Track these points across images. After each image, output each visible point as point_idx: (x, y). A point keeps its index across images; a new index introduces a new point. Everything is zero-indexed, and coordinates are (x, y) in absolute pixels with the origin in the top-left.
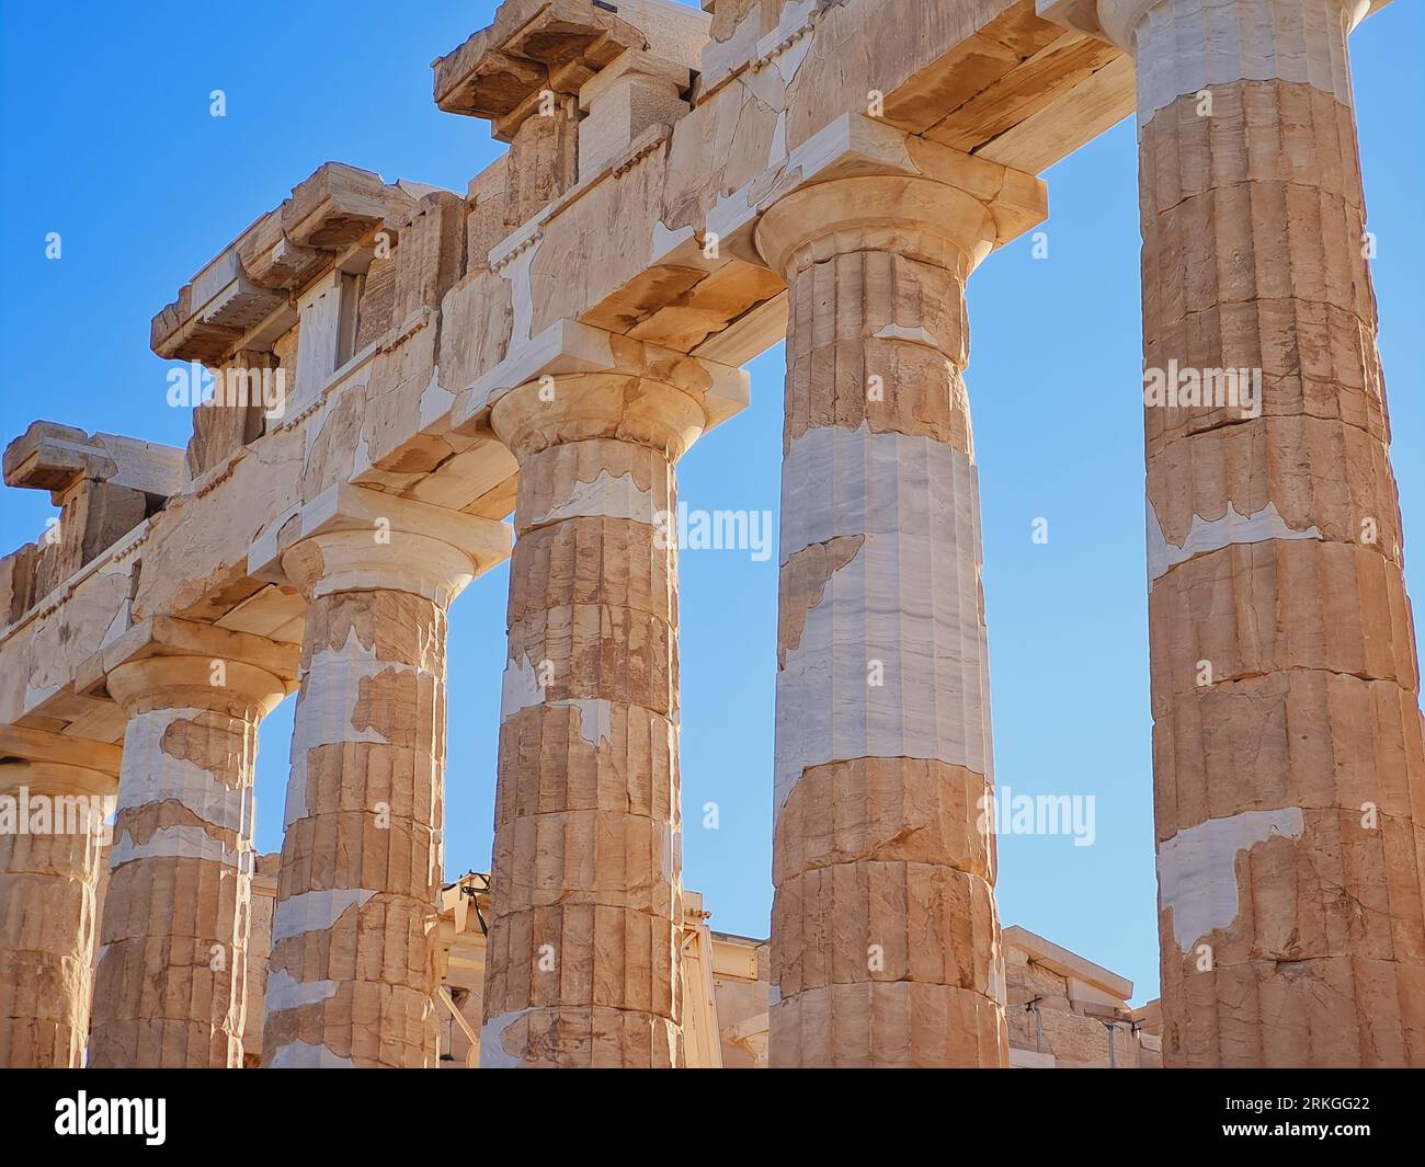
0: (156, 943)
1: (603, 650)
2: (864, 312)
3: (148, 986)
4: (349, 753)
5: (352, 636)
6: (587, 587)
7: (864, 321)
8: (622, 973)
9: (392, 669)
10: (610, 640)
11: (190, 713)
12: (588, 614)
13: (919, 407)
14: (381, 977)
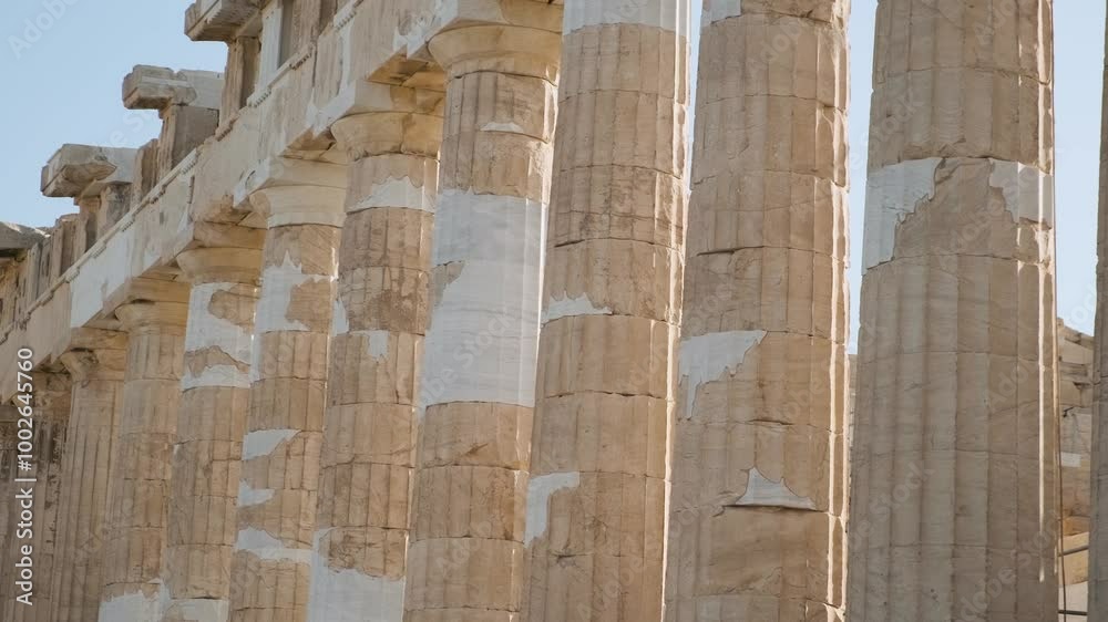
0: (205, 445)
1: (385, 298)
2: (476, 114)
3: (200, 474)
4: (283, 336)
5: (287, 259)
6: (376, 255)
7: (476, 121)
8: (387, 506)
9: (313, 280)
10: (389, 291)
11: (226, 286)
12: (376, 272)
13: (505, 175)
14: (301, 487)
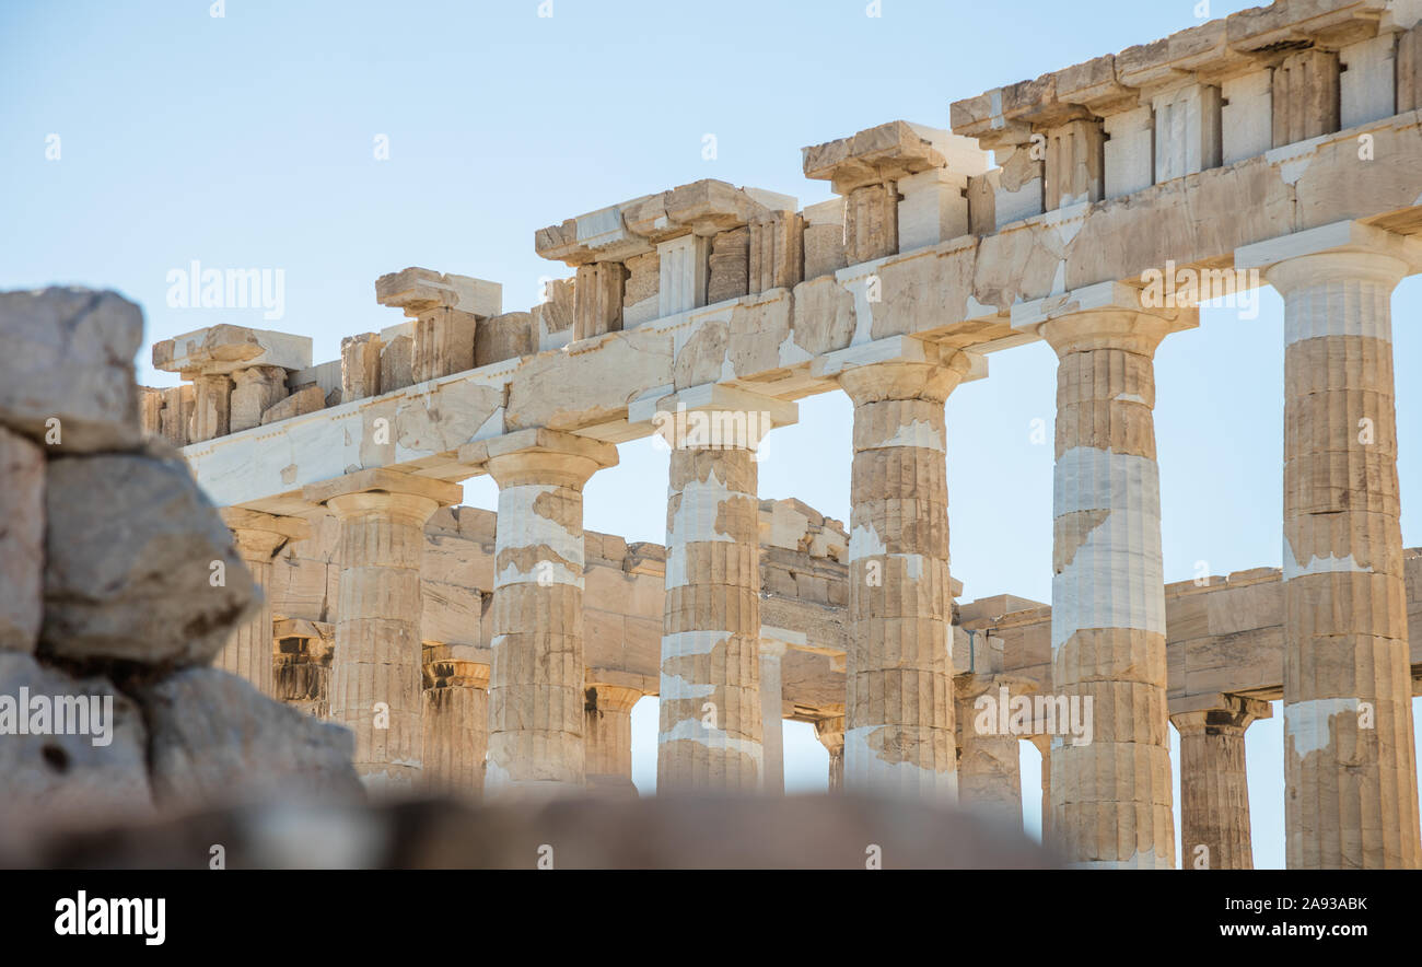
0: (540, 637)
1: (915, 528)
2: (1109, 384)
3: (537, 664)
4: (714, 548)
5: (712, 475)
6: (907, 489)
7: (1109, 390)
8: (933, 708)
9: (736, 496)
10: (921, 520)
11: (551, 489)
12: (909, 504)
14: (739, 685)
